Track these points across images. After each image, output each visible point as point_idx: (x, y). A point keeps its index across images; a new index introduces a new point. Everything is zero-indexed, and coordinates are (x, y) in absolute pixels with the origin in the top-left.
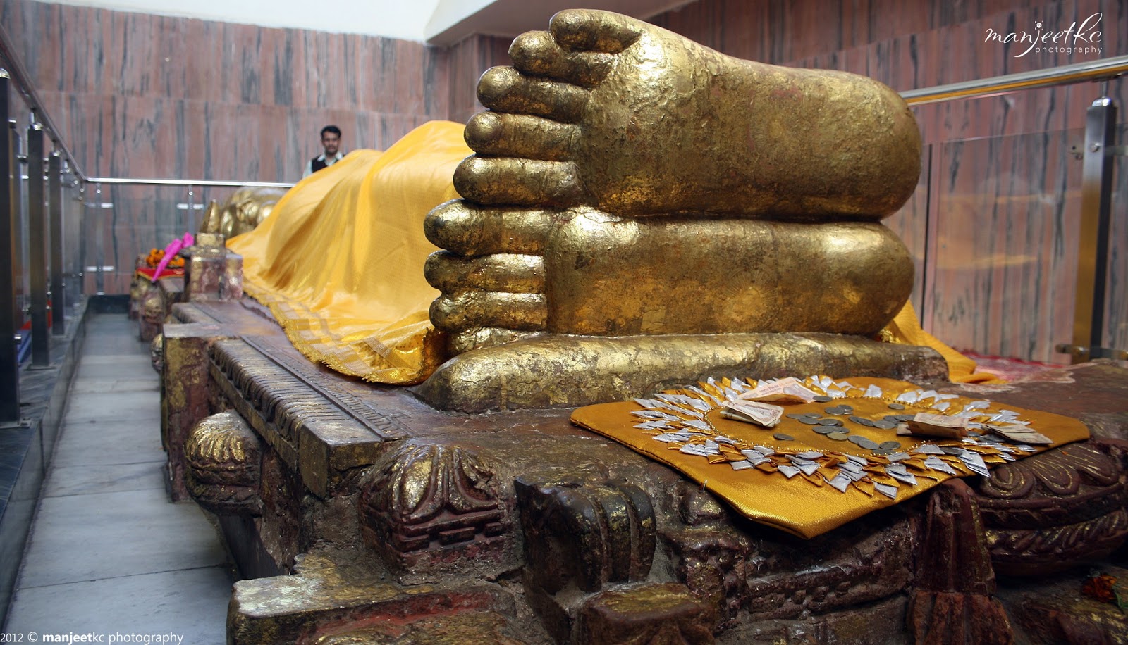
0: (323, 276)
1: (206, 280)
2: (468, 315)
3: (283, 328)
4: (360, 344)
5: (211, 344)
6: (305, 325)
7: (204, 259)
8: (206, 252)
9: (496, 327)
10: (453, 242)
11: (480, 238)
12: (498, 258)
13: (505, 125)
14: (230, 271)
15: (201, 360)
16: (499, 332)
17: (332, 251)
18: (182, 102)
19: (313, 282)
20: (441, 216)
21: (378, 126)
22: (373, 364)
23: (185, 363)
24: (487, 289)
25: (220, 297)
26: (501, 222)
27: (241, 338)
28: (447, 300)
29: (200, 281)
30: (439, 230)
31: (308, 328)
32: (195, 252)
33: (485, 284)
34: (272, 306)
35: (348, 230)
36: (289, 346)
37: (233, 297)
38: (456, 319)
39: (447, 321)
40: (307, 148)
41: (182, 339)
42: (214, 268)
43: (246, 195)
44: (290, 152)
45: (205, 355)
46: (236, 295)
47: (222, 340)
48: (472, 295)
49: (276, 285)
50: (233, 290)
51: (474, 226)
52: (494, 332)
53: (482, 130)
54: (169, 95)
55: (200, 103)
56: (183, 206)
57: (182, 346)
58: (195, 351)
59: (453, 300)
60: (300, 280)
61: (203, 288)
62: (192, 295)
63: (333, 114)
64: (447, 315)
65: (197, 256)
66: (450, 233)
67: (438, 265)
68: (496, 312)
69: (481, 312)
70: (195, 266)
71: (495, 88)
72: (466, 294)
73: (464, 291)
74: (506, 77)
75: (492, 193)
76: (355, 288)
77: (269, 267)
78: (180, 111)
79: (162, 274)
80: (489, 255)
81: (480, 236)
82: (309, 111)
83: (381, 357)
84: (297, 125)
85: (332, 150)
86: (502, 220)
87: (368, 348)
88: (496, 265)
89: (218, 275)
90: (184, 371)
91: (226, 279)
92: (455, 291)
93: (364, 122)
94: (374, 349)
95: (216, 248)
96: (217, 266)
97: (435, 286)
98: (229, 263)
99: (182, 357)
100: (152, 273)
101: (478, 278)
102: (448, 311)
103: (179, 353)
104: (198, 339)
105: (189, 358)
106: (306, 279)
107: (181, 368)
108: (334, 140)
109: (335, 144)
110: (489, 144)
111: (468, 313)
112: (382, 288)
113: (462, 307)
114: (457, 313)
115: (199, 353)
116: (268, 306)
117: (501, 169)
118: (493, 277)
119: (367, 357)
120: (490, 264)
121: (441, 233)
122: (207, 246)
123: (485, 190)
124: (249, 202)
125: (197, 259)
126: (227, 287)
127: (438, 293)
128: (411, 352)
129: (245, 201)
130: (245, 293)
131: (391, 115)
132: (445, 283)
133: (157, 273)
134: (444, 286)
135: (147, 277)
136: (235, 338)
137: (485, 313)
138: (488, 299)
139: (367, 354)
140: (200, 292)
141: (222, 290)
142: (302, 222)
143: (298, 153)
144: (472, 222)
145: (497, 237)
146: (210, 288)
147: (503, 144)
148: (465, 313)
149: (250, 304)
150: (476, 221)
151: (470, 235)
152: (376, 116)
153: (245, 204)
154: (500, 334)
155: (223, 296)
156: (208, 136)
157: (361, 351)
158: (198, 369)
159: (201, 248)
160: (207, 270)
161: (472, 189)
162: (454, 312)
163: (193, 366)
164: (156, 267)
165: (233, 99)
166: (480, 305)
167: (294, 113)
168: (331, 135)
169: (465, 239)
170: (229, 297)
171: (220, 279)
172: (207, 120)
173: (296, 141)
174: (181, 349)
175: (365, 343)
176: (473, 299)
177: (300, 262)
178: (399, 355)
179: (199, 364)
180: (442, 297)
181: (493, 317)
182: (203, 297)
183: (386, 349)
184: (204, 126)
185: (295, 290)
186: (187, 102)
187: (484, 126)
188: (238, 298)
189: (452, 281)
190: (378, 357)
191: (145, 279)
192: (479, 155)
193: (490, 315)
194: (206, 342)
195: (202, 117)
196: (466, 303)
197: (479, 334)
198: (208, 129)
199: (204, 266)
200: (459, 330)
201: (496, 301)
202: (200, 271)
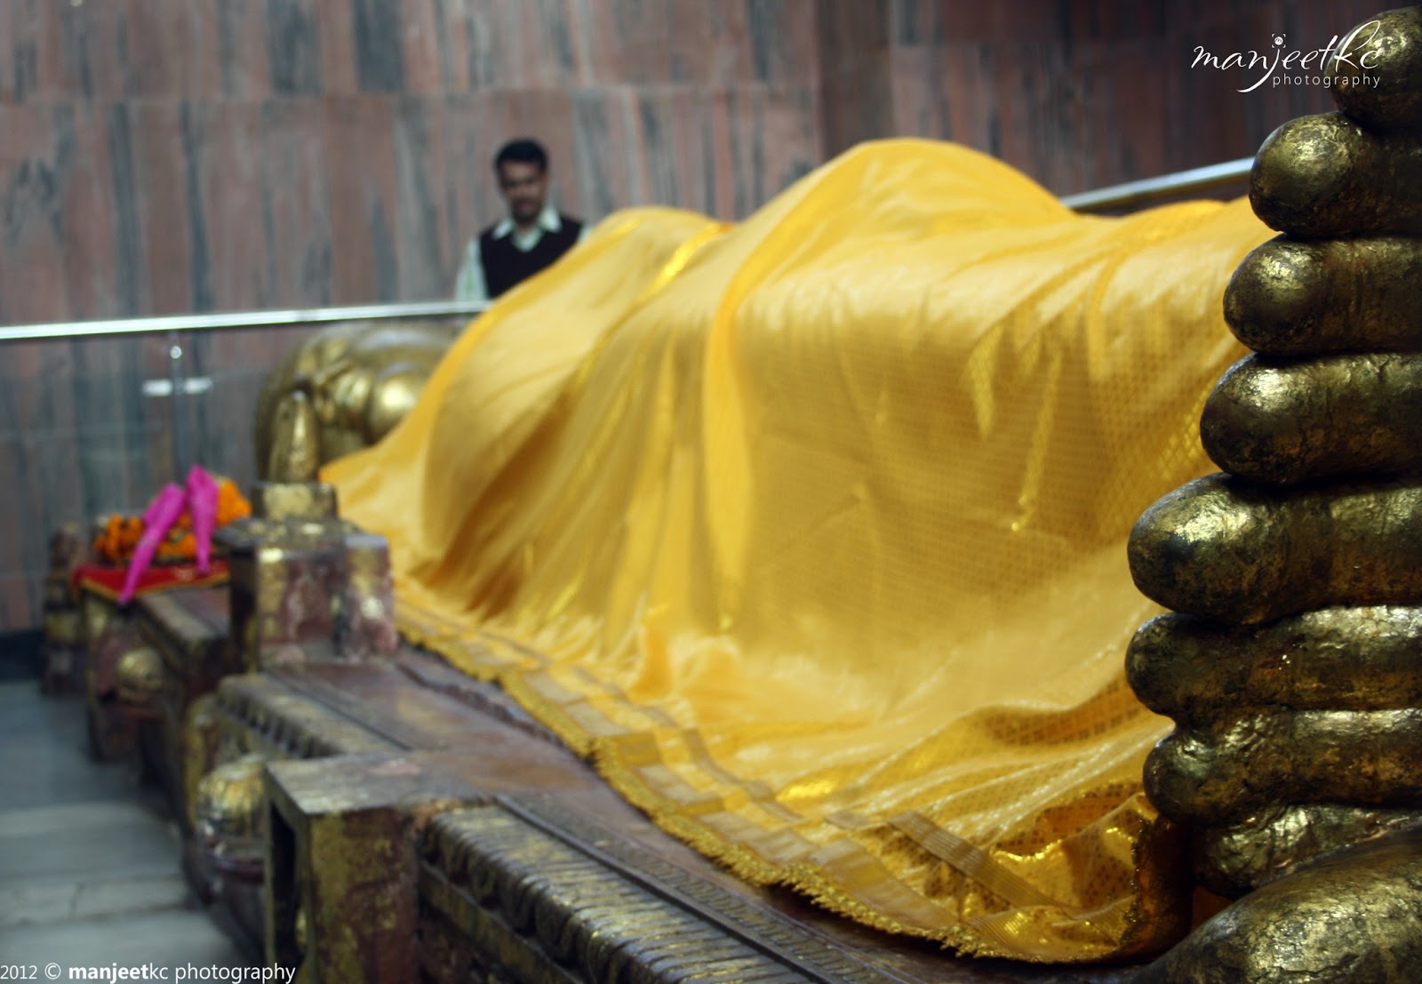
0: (623, 587)
1: (296, 607)
2: (1254, 780)
3: (590, 762)
4: (880, 832)
5: (420, 823)
6: (643, 749)
7: (290, 554)
8: (290, 533)
9: (1324, 802)
10: (1217, 595)
11: (1281, 577)
12: (1325, 618)
13: (1333, 273)
14: (362, 583)
15: (398, 866)
16: (1331, 815)
17: (642, 518)
18: (122, 111)
19: (594, 599)
20: (1179, 530)
21: (632, 123)
22: (935, 889)
23: (359, 879)
24: (1296, 705)
25: (339, 652)
26: (1329, 528)
27: (495, 801)
28: (1193, 745)
29: (283, 614)
30: (1178, 569)
31: (656, 759)
32: (263, 536)
33: (1292, 693)
34: (511, 682)
35: (681, 460)
36: (640, 825)
37: (374, 650)
38: (1222, 793)
39: (1199, 800)
40: (451, 198)
41: (347, 816)
42: (315, 576)
43: (334, 351)
44: (407, 217)
45: (408, 852)
46: (380, 644)
47: (448, 809)
48: (1258, 725)
49: (472, 607)
50: (372, 633)
51: (1268, 547)
52: (1318, 818)
53: (1279, 296)
54: (88, 89)
55: (169, 105)
56: (161, 388)
57: (348, 834)
58: (383, 844)
59: (1211, 742)
60: (550, 593)
61: (292, 631)
62: (266, 650)
63: (513, 104)
64: (1200, 783)
65: (272, 546)
66: (1207, 574)
67: (1168, 654)
68: (1325, 764)
69: (1286, 768)
70: (269, 575)
71: (1304, 179)
72: (1241, 724)
73: (1237, 717)
74: (1330, 147)
75: (1310, 457)
76: (726, 622)
77: (437, 553)
78: (120, 132)
79: (145, 581)
80: (1297, 615)
81: (1282, 572)
82: (452, 100)
83: (954, 870)
84: (421, 140)
85: (527, 210)
86: (1331, 523)
87: (907, 844)
88: (1319, 640)
89: (329, 594)
90: (357, 897)
91: (352, 604)
92: (1215, 718)
93: (595, 115)
94: (928, 844)
95: (316, 521)
96: (323, 571)
97: (1160, 710)
98: (357, 561)
99: (350, 861)
100: (118, 582)
101: (1276, 679)
102: (1200, 774)
103: (342, 851)
104: (388, 811)
105: (369, 863)
106: (570, 591)
107: (350, 893)
108: (529, 181)
109: (532, 191)
110: (1299, 331)
111: (1251, 773)
112: (810, 623)
113: (1237, 760)
114: (1223, 777)
115: (393, 848)
116: (497, 683)
117: (1329, 392)
118: (1311, 672)
119: (907, 872)
120: (1302, 638)
121: (1183, 575)
122: (292, 520)
123: (1294, 452)
124: (344, 371)
125: (271, 556)
126: (355, 624)
127: (1168, 726)
128: (1040, 856)
129: (333, 369)
130: (403, 638)
131: (665, 91)
132: (1190, 701)
133: (132, 578)
134: (1187, 707)
135: (105, 591)
136: (481, 803)
137: (1295, 769)
138: (1301, 732)
139: (907, 862)
140: (283, 640)
141: (344, 634)
142: (526, 429)
143: (430, 215)
144: (1262, 537)
145: (1322, 568)
146: (309, 628)
147: (1331, 326)
148: (1245, 775)
149: (433, 672)
150: (1270, 535)
151: (1258, 573)
152: (626, 95)
153: (334, 378)
154: (1334, 819)
155: (347, 650)
156: (193, 190)
157: (886, 852)
158: (393, 890)
159: (276, 523)
160: (300, 582)
161: (1258, 453)
162: (1217, 770)
163: (378, 885)
164: (127, 565)
165: (250, 88)
166: (1281, 750)
167: (411, 109)
168: (520, 171)
169: (1245, 585)
170: (363, 650)
171: (336, 604)
172: (190, 149)
173: (421, 183)
174: (347, 842)
175: (893, 827)
176: (1261, 735)
177: (541, 544)
178: (1009, 867)
179: (394, 878)
180: (1178, 737)
181: (1315, 779)
182: (294, 654)
183: (966, 848)
184: (181, 165)
185: (541, 626)
186: (135, 105)
187: (1283, 285)
188: (390, 654)
189: (1209, 694)
190: (945, 873)
191: (99, 598)
192: (1267, 359)
193: (1309, 773)
194: (409, 819)
195: (177, 142)
196: (1246, 748)
197: (1279, 827)
198: (193, 172)
199: (291, 570)
200: (1229, 818)
201: (1321, 734)
202: (279, 586)
